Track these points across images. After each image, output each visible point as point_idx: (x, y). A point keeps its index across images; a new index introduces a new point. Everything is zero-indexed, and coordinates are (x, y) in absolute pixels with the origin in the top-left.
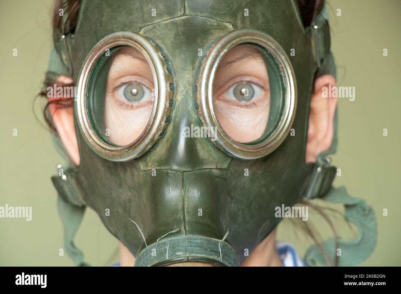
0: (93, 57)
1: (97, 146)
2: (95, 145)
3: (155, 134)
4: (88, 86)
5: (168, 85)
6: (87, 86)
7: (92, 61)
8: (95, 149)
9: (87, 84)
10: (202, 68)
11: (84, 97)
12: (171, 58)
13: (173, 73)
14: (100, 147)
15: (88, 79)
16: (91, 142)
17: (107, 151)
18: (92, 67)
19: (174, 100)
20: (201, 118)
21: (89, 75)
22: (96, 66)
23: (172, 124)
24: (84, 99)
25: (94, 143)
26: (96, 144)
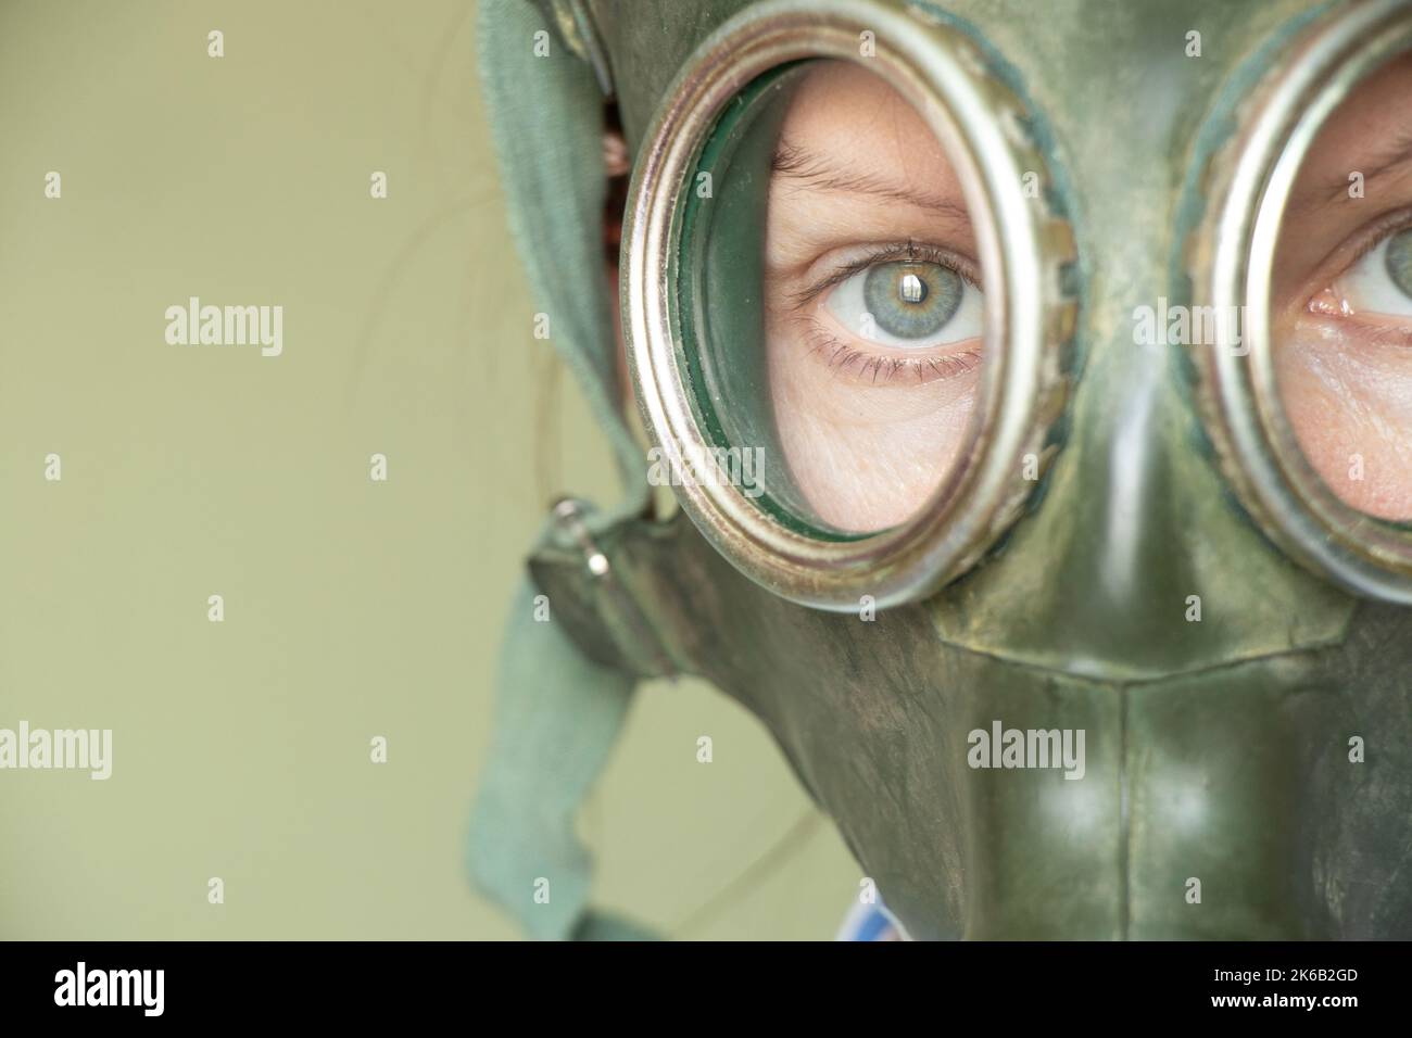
0: (692, 96)
1: (727, 524)
2: (717, 520)
3: (994, 511)
4: (679, 231)
5: (1052, 274)
6: (675, 231)
7: (692, 121)
8: (717, 539)
9: (671, 225)
10: (1215, 191)
11: (662, 281)
12: (1061, 121)
13: (1073, 206)
14: (739, 534)
15: (675, 199)
16: (699, 505)
17: (772, 559)
18: (690, 144)
19: (1084, 336)
20: (1216, 433)
21: (681, 180)
22: (712, 136)
23: (1073, 453)
24: (661, 295)
25: (715, 511)
26: (721, 518)
